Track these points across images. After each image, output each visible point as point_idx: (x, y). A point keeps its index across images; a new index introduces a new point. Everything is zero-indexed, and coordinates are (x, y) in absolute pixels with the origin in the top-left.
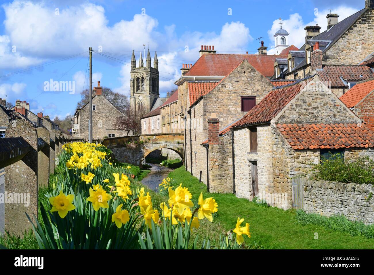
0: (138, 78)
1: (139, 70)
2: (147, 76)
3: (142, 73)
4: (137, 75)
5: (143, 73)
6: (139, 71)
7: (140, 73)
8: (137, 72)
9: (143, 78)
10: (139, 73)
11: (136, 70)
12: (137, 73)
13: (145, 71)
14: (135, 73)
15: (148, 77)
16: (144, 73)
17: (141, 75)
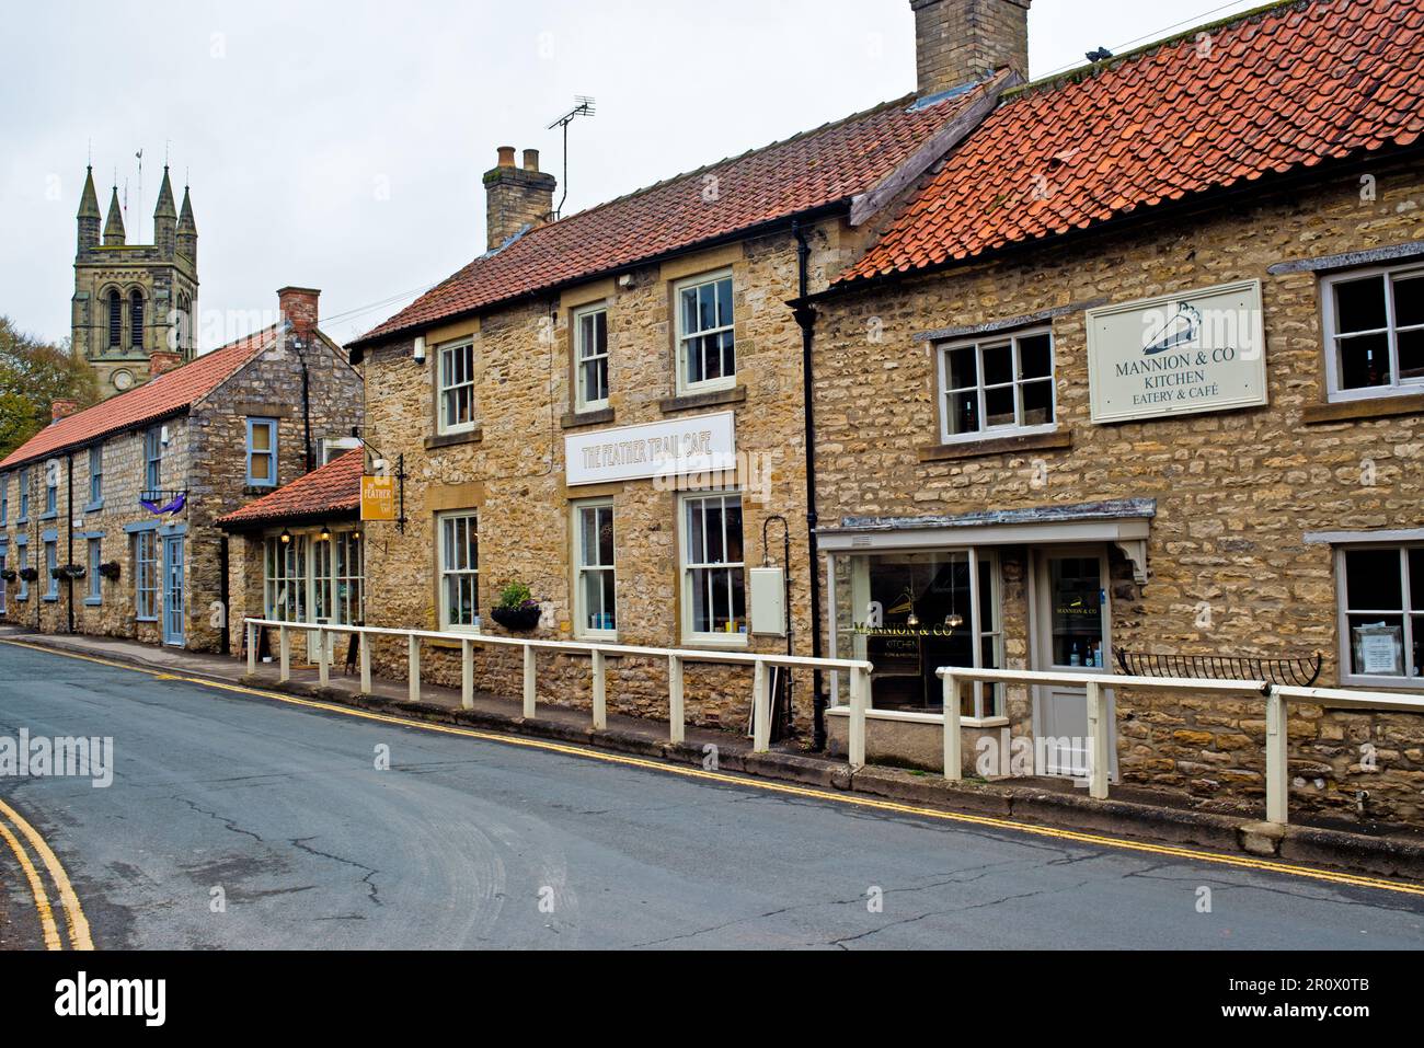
0: (114, 295)
1: (120, 257)
2: (157, 284)
3: (131, 271)
4: (105, 280)
5: (139, 270)
6: (116, 262)
7: (124, 271)
8: (107, 267)
9: (137, 294)
10: (116, 271)
11: (104, 256)
12: (108, 271)
13: (147, 262)
14: (99, 271)
15: (161, 288)
16: (144, 270)
17: (128, 279)
